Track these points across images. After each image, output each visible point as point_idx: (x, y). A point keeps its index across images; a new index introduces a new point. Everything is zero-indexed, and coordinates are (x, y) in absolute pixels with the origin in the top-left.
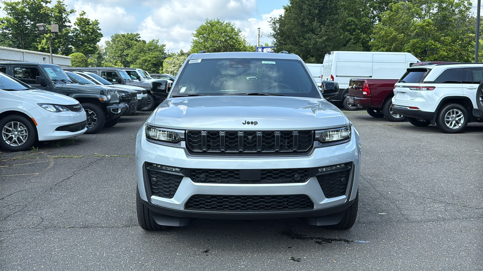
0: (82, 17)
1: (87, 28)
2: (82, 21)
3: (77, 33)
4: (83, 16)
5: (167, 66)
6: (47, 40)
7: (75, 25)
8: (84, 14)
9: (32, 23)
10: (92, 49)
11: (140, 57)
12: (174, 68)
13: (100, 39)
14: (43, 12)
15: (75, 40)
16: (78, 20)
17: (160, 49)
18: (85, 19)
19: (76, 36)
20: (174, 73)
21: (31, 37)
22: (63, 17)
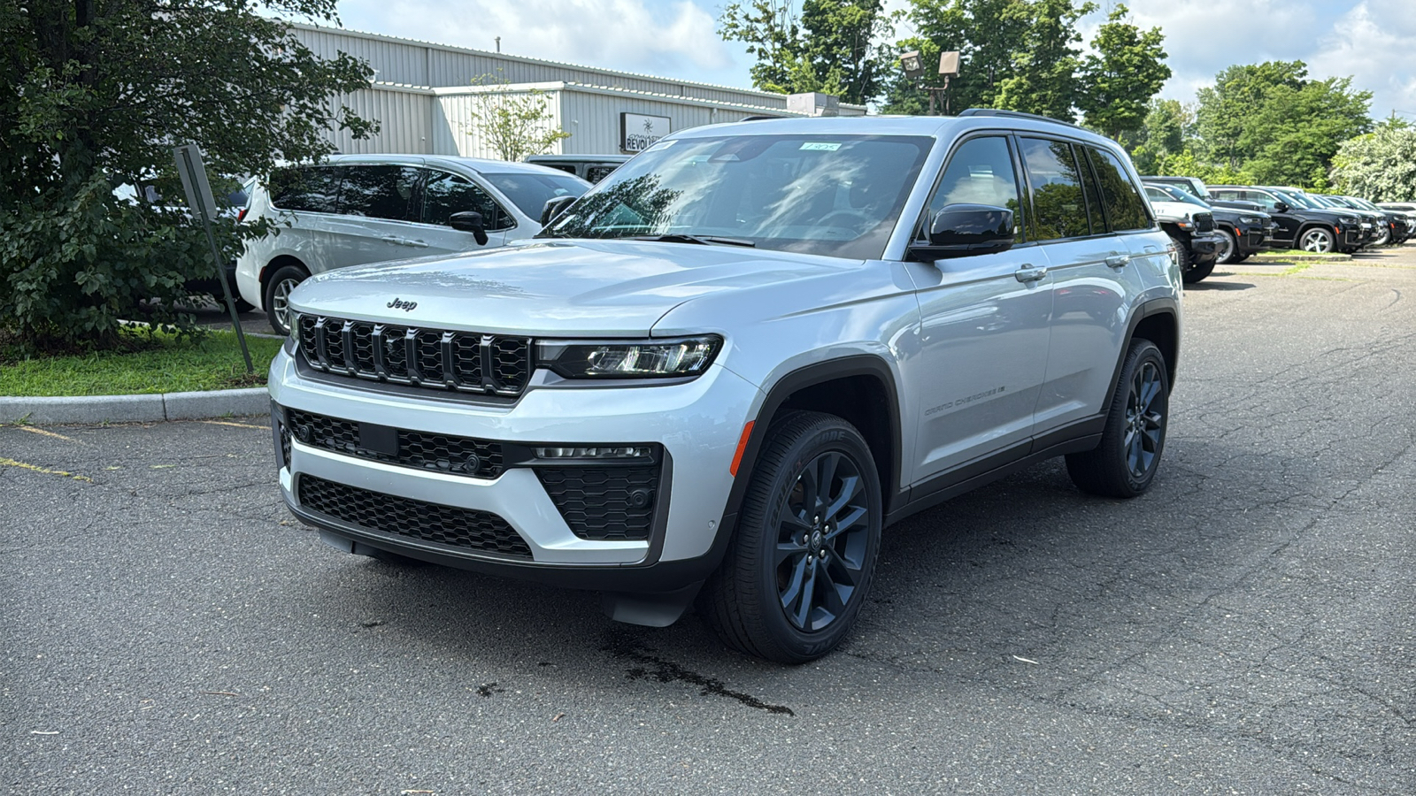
0: (1115, 22)
1: (1125, 54)
2: (1114, 36)
3: (1096, 70)
4: (1118, 19)
5: (1344, 162)
6: (1010, 95)
7: (1094, 47)
8: (1123, 13)
9: (978, 48)
10: (1134, 114)
11: (1278, 134)
12: (1366, 167)
13: (1162, 84)
14: (1006, 17)
15: (1087, 89)
16: (1103, 31)
17: (1352, 107)
18: (1123, 29)
19: (1092, 79)
20: (1365, 184)
21: (968, 89)
22: (1061, 28)
